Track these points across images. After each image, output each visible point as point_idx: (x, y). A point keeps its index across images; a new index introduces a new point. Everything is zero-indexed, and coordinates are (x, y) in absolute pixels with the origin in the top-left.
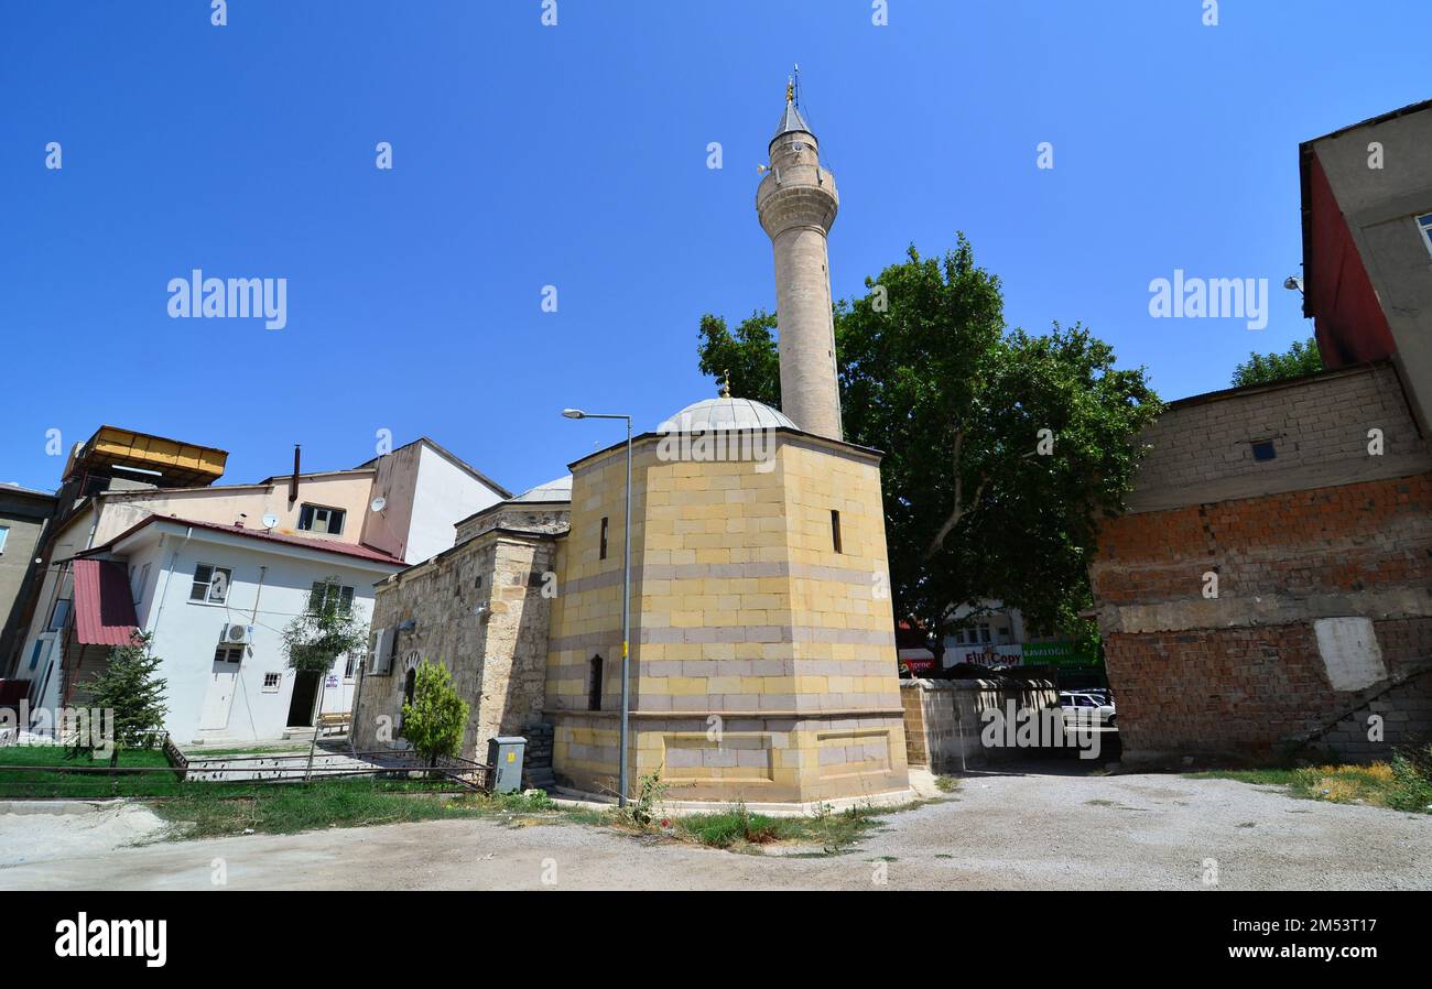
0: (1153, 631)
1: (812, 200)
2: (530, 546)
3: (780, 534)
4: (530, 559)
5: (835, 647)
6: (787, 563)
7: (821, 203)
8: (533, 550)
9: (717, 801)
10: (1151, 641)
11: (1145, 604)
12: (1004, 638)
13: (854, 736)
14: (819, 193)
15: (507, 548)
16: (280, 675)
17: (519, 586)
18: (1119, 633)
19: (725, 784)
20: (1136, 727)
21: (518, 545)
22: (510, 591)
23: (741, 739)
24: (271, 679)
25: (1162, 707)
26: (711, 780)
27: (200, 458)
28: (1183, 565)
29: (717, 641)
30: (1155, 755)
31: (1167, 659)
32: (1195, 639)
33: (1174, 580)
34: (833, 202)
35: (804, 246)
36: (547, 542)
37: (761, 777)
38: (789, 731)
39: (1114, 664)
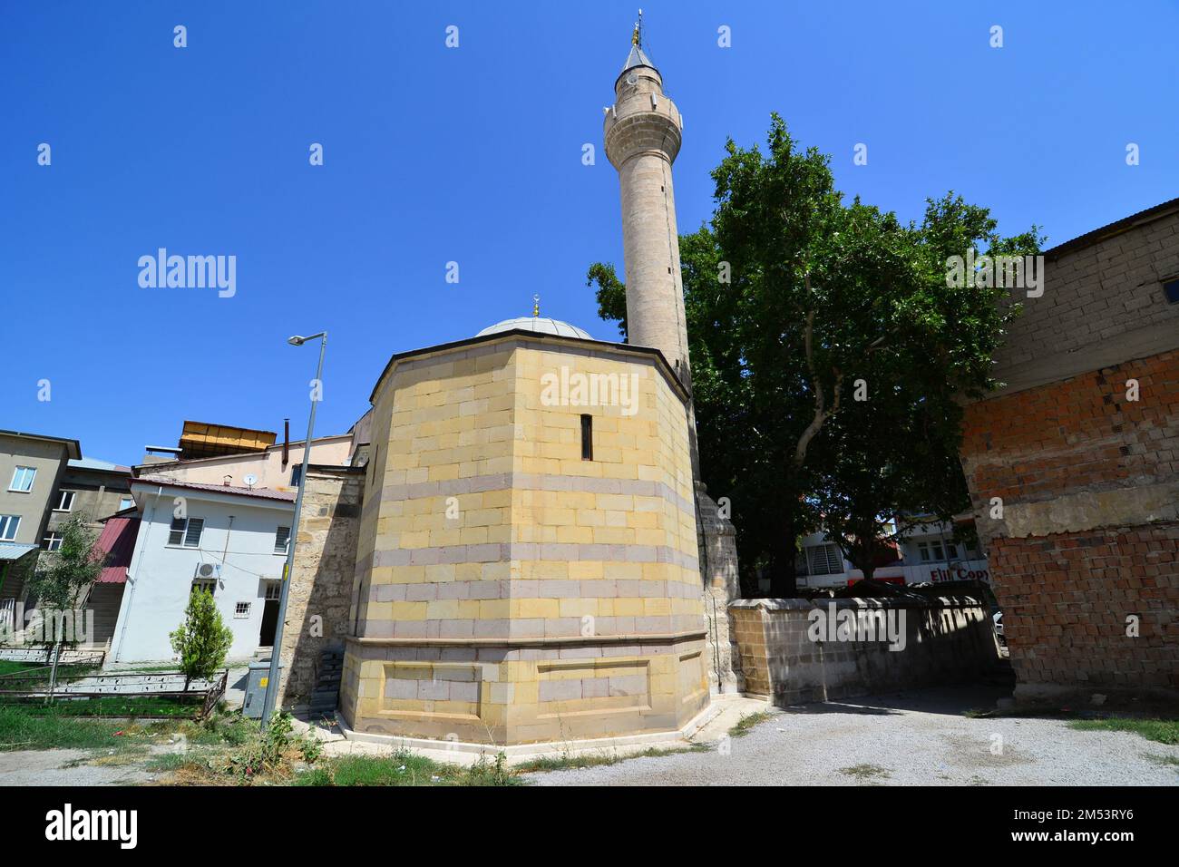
0: (1046, 533)
1: (647, 126)
2: (339, 480)
3: (507, 442)
4: (339, 491)
5: (573, 565)
6: (512, 473)
7: (657, 127)
8: (341, 482)
9: (426, 738)
10: (1044, 547)
11: (1033, 502)
12: (972, 554)
13: (596, 667)
14: (654, 118)
15: (313, 482)
16: (250, 603)
17: (326, 517)
18: (1003, 538)
19: (435, 720)
20: (1032, 654)
21: (325, 479)
22: (316, 521)
23: (455, 669)
24: (242, 607)
25: (1064, 629)
26: (423, 714)
27: (257, 439)
28: (1079, 449)
29: (439, 563)
30: (1057, 690)
31: (1067, 569)
32: (1102, 541)
33: (1070, 468)
34: (671, 124)
35: (641, 171)
36: (358, 474)
37: (470, 713)
38: (500, 662)
39: (1000, 577)
